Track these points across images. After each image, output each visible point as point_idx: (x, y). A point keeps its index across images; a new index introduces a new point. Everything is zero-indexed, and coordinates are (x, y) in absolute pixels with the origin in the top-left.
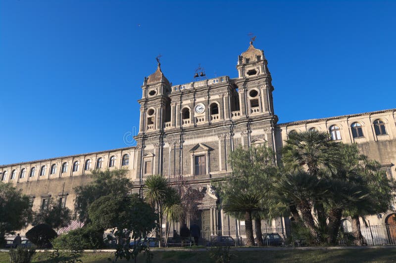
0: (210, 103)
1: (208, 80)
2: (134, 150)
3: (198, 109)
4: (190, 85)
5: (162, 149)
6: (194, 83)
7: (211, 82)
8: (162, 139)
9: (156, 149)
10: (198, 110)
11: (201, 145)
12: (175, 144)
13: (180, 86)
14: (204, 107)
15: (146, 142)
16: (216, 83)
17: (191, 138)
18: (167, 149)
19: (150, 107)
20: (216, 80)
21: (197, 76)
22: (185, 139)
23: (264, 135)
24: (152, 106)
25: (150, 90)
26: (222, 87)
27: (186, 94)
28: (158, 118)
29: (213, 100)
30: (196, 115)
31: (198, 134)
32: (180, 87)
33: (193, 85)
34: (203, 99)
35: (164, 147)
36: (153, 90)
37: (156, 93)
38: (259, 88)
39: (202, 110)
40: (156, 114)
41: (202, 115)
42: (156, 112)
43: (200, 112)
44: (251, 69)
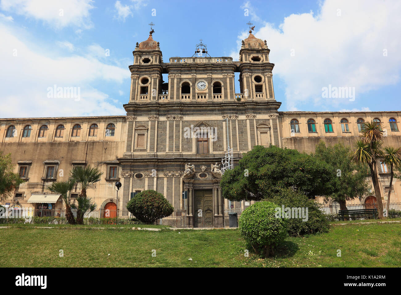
0: (214, 81)
1: (211, 58)
4: (192, 59)
6: (195, 58)
7: (214, 61)
9: (152, 122)
10: (200, 86)
12: (174, 118)
14: (207, 84)
15: (138, 112)
16: (219, 62)
17: (192, 114)
18: (165, 123)
19: (143, 75)
20: (219, 59)
21: (199, 52)
22: (186, 114)
23: (268, 120)
24: (146, 74)
25: (144, 57)
26: (226, 67)
27: (186, 68)
28: (153, 88)
29: (217, 79)
30: (197, 91)
31: (201, 111)
32: (179, 60)
33: (194, 60)
34: (205, 76)
36: (147, 57)
37: (151, 61)
38: (264, 75)
39: (204, 87)
40: (151, 83)
41: (204, 92)
42: (151, 82)
43: (203, 88)
44: (255, 55)
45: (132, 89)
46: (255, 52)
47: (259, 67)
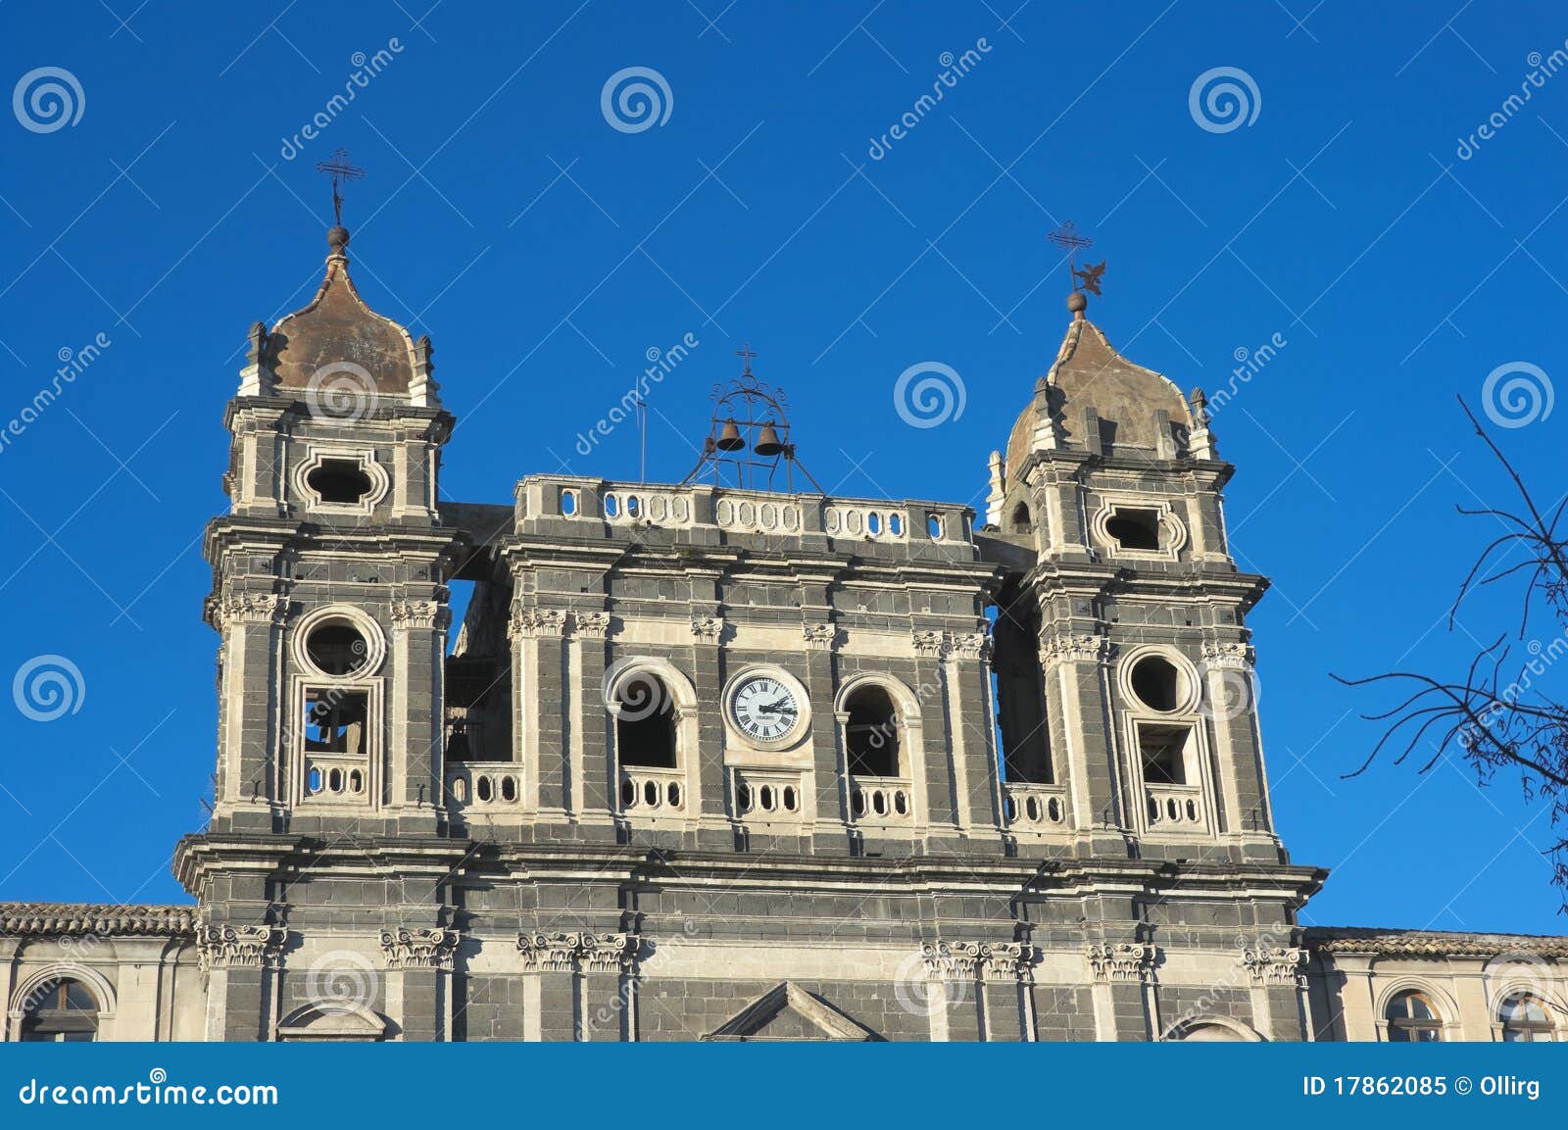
0: (849, 683)
1: (826, 502)
2: (155, 954)
3: (752, 702)
4: (688, 499)
5: (461, 979)
6: (717, 494)
7: (849, 523)
8: (459, 898)
9: (411, 978)
10: (754, 712)
11: (798, 1000)
12: (577, 955)
13: (605, 486)
14: (801, 702)
15: (301, 901)
16: (888, 537)
17: (708, 932)
18: (506, 988)
19: (324, 596)
20: (887, 514)
21: (733, 444)
22: (662, 930)
23: (1242, 994)
24: (344, 595)
25: (318, 452)
26: (938, 579)
27: (652, 563)
28: (413, 715)
29: (871, 663)
30: (738, 751)
31: (766, 906)
32: (599, 499)
33: (708, 509)
34: (791, 638)
35: (475, 965)
36: (342, 452)
37: (380, 493)
38: (1195, 658)
39: (784, 721)
40: (385, 669)
41: (785, 760)
42: (388, 657)
43: (773, 732)
44: (1134, 500)
45: (245, 708)
46: (1132, 475)
47: (1165, 590)
